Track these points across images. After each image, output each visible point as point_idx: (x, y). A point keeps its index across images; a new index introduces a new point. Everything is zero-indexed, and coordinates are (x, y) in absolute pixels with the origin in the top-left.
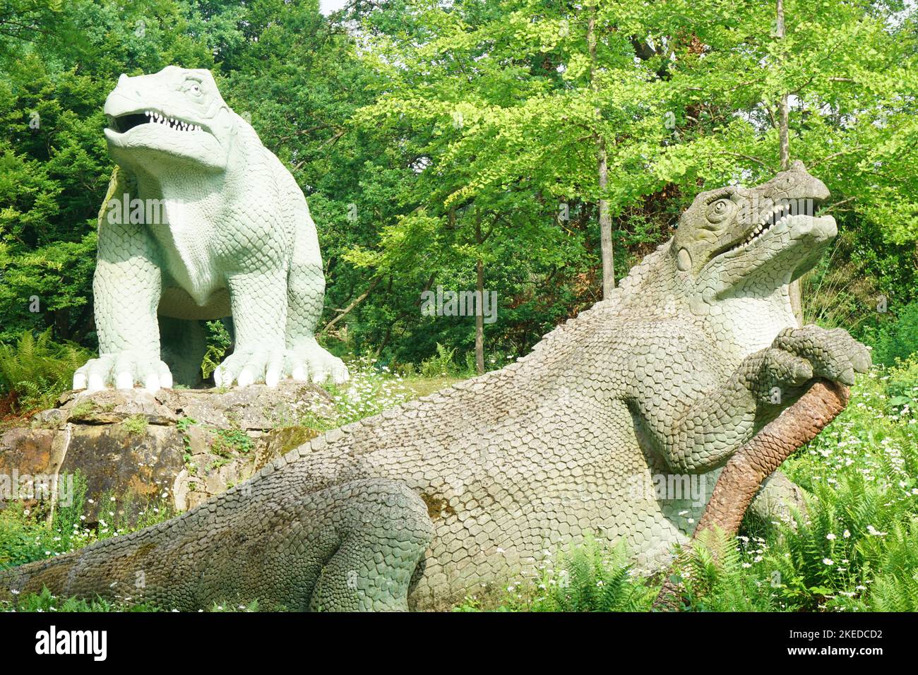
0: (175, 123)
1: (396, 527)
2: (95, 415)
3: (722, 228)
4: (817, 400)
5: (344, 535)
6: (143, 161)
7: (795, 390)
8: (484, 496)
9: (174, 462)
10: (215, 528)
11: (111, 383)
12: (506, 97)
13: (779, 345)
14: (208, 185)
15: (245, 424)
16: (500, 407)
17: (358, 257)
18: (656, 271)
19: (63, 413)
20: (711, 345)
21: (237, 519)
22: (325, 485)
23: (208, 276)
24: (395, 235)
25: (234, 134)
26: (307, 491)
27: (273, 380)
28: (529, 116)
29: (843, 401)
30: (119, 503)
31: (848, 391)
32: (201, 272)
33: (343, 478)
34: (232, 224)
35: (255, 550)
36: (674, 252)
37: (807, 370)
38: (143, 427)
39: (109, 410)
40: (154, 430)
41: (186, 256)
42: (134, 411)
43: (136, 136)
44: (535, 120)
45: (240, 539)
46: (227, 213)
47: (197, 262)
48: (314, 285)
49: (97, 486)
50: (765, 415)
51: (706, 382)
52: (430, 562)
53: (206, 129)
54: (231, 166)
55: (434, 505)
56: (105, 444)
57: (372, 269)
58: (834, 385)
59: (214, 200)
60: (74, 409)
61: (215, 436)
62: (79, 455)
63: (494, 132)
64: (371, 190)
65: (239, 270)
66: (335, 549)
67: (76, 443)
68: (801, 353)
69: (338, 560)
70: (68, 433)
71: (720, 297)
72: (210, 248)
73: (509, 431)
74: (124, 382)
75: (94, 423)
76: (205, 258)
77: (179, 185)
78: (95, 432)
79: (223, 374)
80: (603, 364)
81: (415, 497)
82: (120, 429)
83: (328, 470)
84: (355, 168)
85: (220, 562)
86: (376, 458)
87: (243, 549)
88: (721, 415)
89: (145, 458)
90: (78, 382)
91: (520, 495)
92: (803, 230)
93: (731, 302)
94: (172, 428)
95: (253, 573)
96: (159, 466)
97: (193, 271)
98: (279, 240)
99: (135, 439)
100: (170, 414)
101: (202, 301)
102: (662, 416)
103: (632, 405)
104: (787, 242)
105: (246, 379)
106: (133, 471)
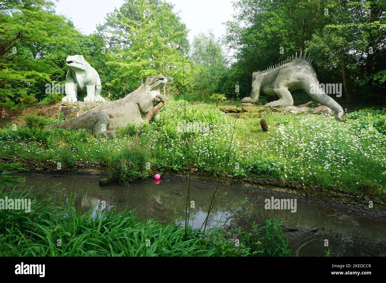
0: (77, 63)
1: (105, 119)
2: (65, 104)
3: (151, 81)
4: (161, 104)
5: (98, 120)
6: (72, 68)
7: (158, 102)
8: (118, 116)
9: (77, 111)
10: (80, 119)
11: (68, 100)
12: (129, 62)
13: (156, 97)
14: (82, 72)
15: (88, 106)
16: (120, 104)
17: (108, 84)
18: (143, 87)
19: (60, 104)
20: (149, 97)
21: (83, 118)
22: (95, 114)
23: (83, 85)
24: (114, 81)
25: (86, 65)
26: (93, 114)
27: (92, 100)
28: (131, 65)
29: (164, 104)
30: (69, 117)
31: (165, 103)
32: (82, 85)
33: (98, 113)
34: (86, 78)
35: (85, 122)
36: (145, 84)
37: (160, 100)
38: (72, 106)
39: (67, 104)
40: (74, 106)
41: (79, 82)
42: (71, 104)
43: (71, 65)
44: (132, 66)
45: (84, 121)
46: (85, 77)
47: (81, 83)
48: (100, 88)
49: (65, 114)
50: (154, 106)
51: (148, 101)
52: (110, 124)
53: (82, 64)
54: (86, 70)
55: (111, 117)
56: (67, 108)
57: (110, 86)
58: (163, 102)
59: (83, 74)
60: (62, 103)
61: (83, 108)
62: (63, 110)
63: (126, 67)
64: (111, 75)
65: (88, 85)
66: (96, 122)
67: (62, 108)
68: (159, 98)
69: (97, 123)
70: (61, 107)
71: (151, 90)
72: (83, 81)
73: (121, 107)
74: (70, 100)
75: (65, 105)
76: (82, 83)
77: (78, 72)
78: (65, 107)
79: (85, 99)
80: (134, 99)
81: (108, 115)
82: (69, 106)
83: (96, 112)
84: (109, 72)
85: (81, 124)
86: (103, 110)
87: (84, 122)
88: (149, 105)
89: (73, 111)
90: (63, 99)
91: (122, 115)
92: (161, 82)
93: (152, 91)
94: (77, 106)
95: (85, 125)
96: (75, 112)
97: (80, 84)
98: (94, 81)
99: (71, 108)
100: (76, 105)
101: (82, 89)
102: (142, 105)
103: (138, 104)
104: (159, 84)
105: (88, 100)
106: (71, 112)
